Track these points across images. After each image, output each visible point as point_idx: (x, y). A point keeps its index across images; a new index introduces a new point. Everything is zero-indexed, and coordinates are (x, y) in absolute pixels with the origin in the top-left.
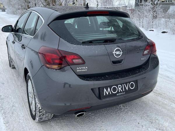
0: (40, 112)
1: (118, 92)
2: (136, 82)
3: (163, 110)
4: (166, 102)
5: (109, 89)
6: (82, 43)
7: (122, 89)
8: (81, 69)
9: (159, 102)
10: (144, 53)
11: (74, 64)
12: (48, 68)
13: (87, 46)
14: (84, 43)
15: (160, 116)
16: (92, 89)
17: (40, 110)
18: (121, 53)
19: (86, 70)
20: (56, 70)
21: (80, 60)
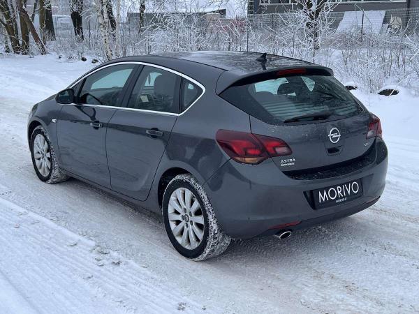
0: (214, 238)
1: (337, 198)
2: (360, 181)
3: (397, 232)
4: (397, 221)
5: (325, 193)
6: (285, 122)
7: (342, 192)
8: (287, 163)
9: (387, 221)
10: (368, 135)
11: (277, 155)
12: (240, 162)
13: (292, 127)
14: (288, 122)
15: (395, 239)
16: (305, 193)
17: (215, 234)
18: (340, 135)
19: (293, 164)
20: (253, 164)
21: (285, 148)
